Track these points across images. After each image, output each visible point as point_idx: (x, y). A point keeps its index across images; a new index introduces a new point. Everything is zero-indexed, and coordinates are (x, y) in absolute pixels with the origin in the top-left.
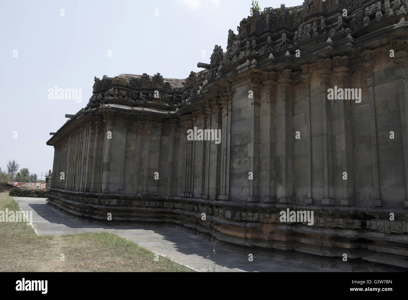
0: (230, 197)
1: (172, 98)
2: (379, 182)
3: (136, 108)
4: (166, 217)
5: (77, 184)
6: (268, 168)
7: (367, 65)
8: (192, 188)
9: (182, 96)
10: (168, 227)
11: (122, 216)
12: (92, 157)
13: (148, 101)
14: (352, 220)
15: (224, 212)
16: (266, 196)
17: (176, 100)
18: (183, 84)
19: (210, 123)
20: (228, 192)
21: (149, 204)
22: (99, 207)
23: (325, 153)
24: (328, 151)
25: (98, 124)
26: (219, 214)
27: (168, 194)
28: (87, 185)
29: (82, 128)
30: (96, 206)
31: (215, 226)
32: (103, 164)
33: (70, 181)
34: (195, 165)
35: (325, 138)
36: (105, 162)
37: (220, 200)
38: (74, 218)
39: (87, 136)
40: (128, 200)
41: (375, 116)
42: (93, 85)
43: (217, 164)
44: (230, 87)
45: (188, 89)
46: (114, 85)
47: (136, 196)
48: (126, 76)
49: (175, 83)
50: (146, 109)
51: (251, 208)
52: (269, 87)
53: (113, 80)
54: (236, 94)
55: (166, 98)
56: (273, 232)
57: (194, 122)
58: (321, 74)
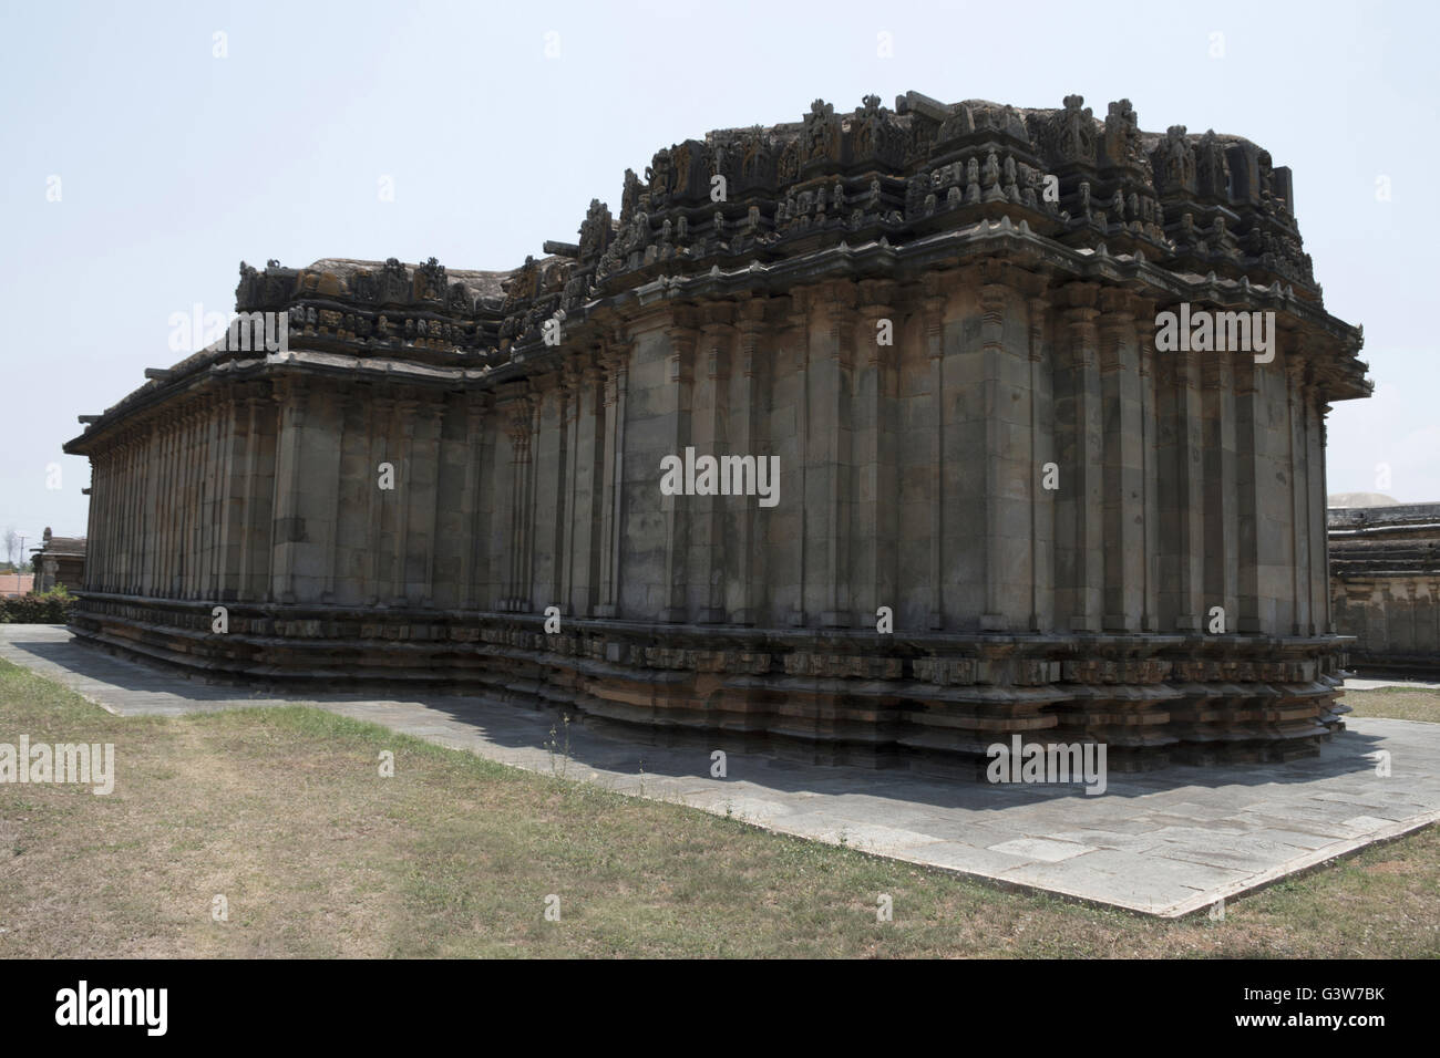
0: (619, 609)
1: (472, 330)
2: (941, 574)
3: (369, 364)
4: (458, 669)
5: (191, 578)
6: (708, 539)
7: (930, 306)
8: (529, 586)
9: (500, 325)
10: (464, 696)
11: (333, 667)
12: (241, 501)
13: (404, 342)
14: (883, 659)
15: (604, 646)
16: (702, 608)
17: (485, 337)
18: (505, 287)
19: (574, 413)
20: (615, 598)
21: (410, 631)
22: (270, 642)
23: (833, 506)
24: (839, 502)
25: (256, 404)
26: (593, 652)
27: (464, 605)
28: (227, 581)
29: (204, 413)
30: (258, 641)
31: (586, 684)
32: (275, 522)
33: (163, 568)
34: (537, 523)
35: (834, 471)
36: (280, 515)
37: (598, 618)
38: (189, 678)
39: (222, 440)
40: (350, 622)
41: (941, 426)
42: (236, 287)
43: (593, 526)
44: (624, 330)
45: (517, 310)
46: (302, 295)
47: (371, 611)
48: (337, 264)
49: (481, 284)
50: (398, 367)
51: (667, 636)
52: (714, 340)
53: (301, 280)
54: (636, 349)
55: (453, 331)
56: (718, 694)
57: (533, 405)
58: (832, 314)
